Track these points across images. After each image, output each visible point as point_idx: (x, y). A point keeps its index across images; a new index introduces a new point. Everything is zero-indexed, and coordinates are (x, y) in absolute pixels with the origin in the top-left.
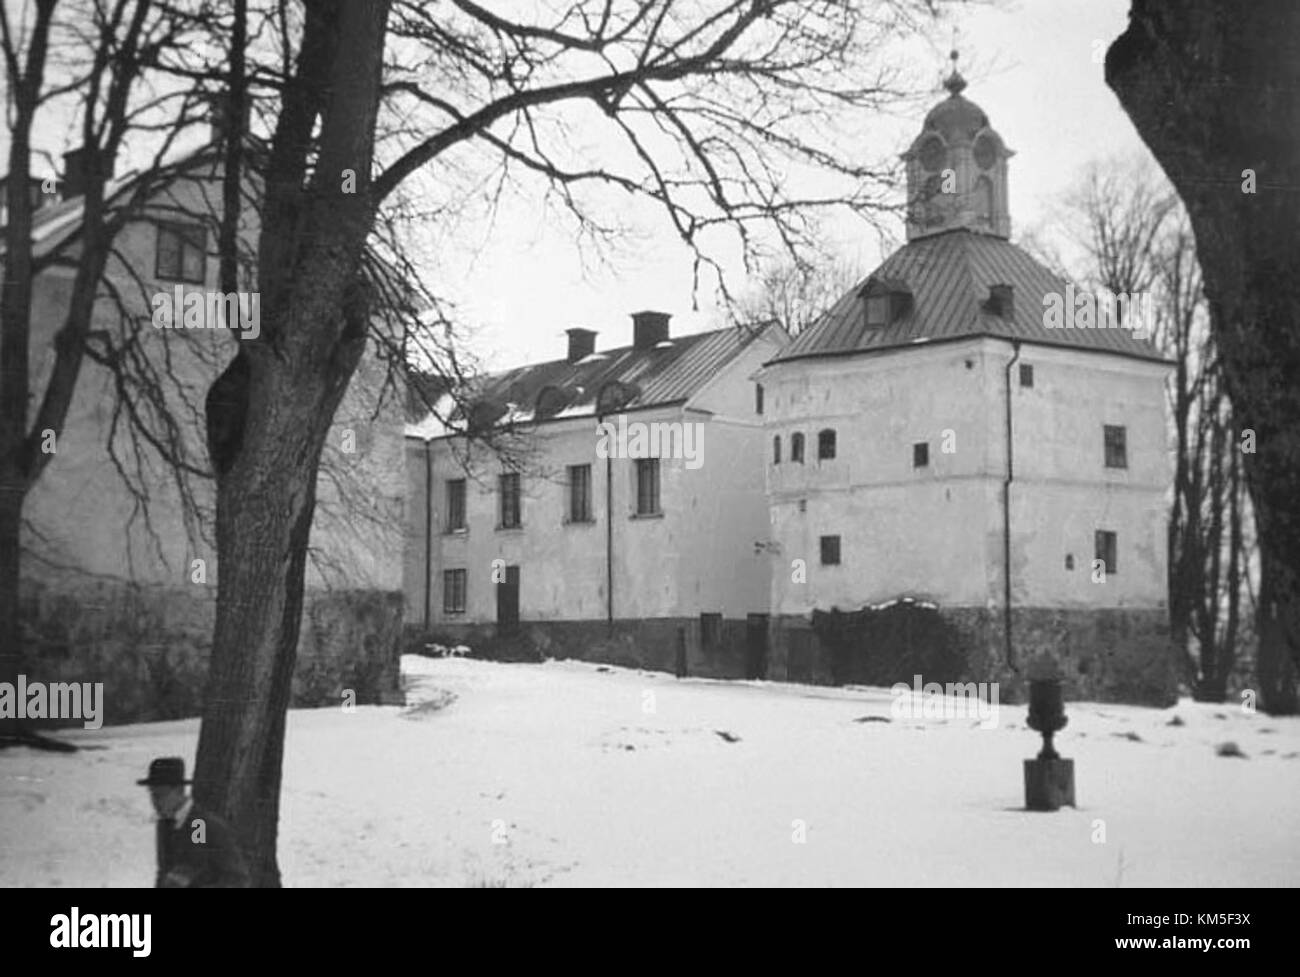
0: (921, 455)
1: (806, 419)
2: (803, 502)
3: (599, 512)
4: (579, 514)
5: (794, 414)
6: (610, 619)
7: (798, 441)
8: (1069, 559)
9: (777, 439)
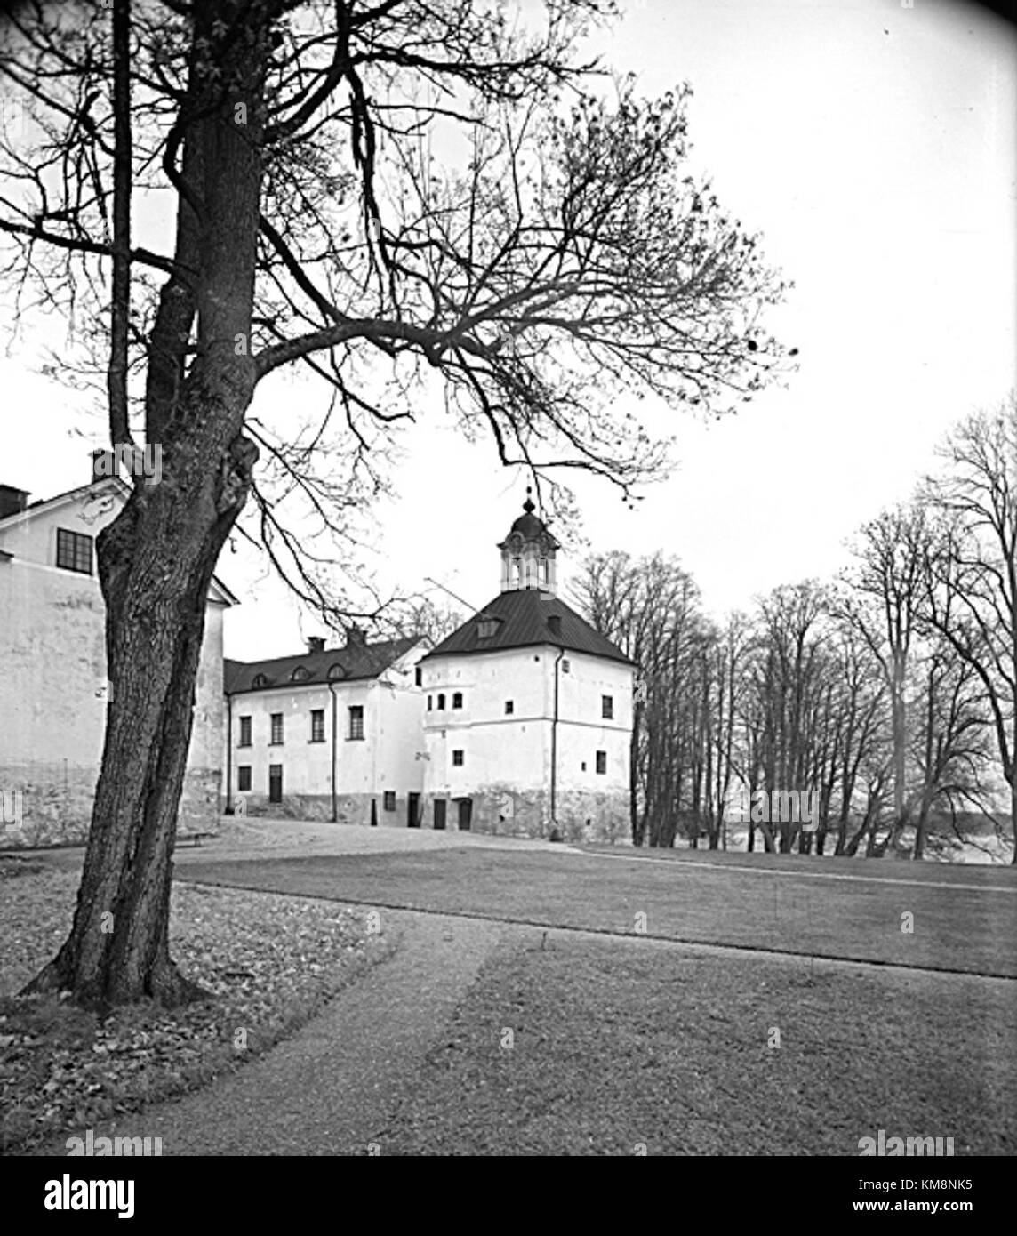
0: (510, 707)
1: (447, 687)
2: (444, 732)
3: (328, 735)
4: (318, 737)
5: (439, 683)
6: (334, 794)
7: (442, 698)
8: (584, 765)
9: (430, 698)
